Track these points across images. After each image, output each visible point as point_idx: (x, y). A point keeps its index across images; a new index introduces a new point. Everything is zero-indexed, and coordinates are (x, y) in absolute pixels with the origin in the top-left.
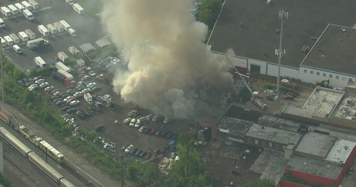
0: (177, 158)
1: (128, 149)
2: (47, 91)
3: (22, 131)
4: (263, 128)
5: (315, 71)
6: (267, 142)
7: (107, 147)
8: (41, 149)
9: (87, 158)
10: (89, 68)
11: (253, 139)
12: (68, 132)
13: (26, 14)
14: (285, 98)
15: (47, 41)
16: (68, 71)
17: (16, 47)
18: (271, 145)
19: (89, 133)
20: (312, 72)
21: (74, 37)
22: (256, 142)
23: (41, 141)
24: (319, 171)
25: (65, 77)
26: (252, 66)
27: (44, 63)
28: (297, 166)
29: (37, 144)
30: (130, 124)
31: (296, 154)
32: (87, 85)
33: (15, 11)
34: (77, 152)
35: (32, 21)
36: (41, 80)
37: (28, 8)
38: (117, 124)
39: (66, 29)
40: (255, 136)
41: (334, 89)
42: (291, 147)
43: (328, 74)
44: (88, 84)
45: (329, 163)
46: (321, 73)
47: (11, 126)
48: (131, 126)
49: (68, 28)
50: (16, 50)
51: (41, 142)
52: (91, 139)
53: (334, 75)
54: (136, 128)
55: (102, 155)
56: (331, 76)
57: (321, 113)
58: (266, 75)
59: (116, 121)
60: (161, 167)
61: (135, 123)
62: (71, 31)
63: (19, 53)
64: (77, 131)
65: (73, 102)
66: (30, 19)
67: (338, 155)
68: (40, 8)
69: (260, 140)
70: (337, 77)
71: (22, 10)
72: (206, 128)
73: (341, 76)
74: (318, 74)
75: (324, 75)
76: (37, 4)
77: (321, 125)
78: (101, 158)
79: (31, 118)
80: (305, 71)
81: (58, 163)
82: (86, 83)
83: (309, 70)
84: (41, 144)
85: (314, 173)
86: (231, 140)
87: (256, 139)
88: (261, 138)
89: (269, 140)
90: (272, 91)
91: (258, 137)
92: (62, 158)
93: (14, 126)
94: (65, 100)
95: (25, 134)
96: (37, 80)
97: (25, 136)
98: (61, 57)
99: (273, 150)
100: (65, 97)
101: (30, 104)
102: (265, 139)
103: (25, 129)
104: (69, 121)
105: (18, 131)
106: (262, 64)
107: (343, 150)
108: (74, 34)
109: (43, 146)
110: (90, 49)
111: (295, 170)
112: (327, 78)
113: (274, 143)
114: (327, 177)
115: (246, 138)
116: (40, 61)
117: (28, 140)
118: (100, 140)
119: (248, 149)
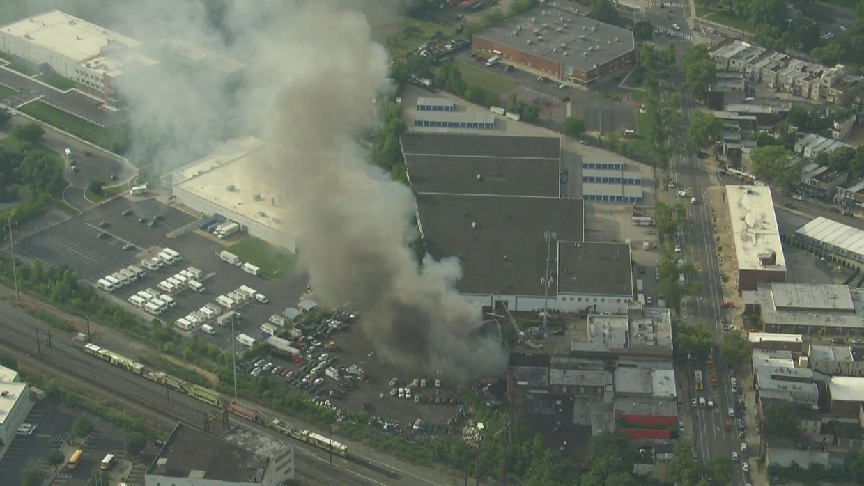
0: (480, 426)
1: (417, 425)
2: (275, 374)
3: (278, 427)
4: (565, 372)
5: (576, 297)
6: (578, 388)
7: (388, 427)
8: (311, 444)
9: (370, 445)
10: (310, 338)
11: (561, 387)
12: (332, 418)
13: (194, 286)
14: (554, 334)
15: (239, 314)
16: (288, 345)
17: (207, 327)
18: (583, 390)
19: (358, 414)
20: (572, 299)
21: (266, 304)
22: (565, 390)
23: (309, 434)
24: (654, 410)
25: (290, 353)
26: (498, 303)
27: (254, 340)
28: (627, 408)
29: (304, 439)
30: (400, 395)
31: (618, 396)
32: (320, 358)
33: (179, 284)
34: (355, 440)
35: (203, 292)
36: (261, 361)
37: (192, 278)
38: (384, 397)
39: (252, 296)
40: (561, 383)
41: (602, 314)
42: (610, 388)
43: (591, 298)
44: (320, 356)
45: (659, 398)
46: (584, 298)
47: (259, 424)
48: (401, 398)
49: (254, 294)
50: (208, 332)
51: (311, 435)
52: (363, 421)
53: (599, 298)
54: (408, 398)
55: (388, 438)
56: (595, 300)
57: (617, 343)
58: (516, 311)
59: (381, 395)
60: (467, 440)
61: (405, 392)
62: (260, 296)
63: (213, 335)
64: (341, 415)
65: (317, 381)
66: (200, 290)
67: (665, 388)
68: (203, 276)
69: (568, 387)
70: (603, 300)
71: (186, 281)
72: (489, 385)
73: (607, 298)
74: (580, 300)
75: (587, 300)
76: (200, 271)
77: (620, 357)
78: (389, 442)
79: (275, 409)
80: (564, 299)
81: (342, 457)
82: (317, 356)
83: (568, 297)
84: (311, 438)
85: (649, 414)
86: (532, 394)
87: (564, 386)
88: (570, 384)
89: (581, 384)
90: (537, 329)
91: (566, 384)
92: (346, 450)
93: (263, 422)
94: (304, 380)
95: (283, 429)
96: (256, 362)
97: (282, 431)
98: (267, 329)
99: (586, 396)
100: (304, 377)
101: (267, 392)
102: (575, 383)
103: (281, 423)
104: (324, 404)
105: (272, 428)
106: (510, 299)
107: (665, 382)
108: (264, 299)
109: (314, 439)
110: (297, 314)
111: (627, 413)
112: (591, 303)
113: (586, 388)
114: (666, 415)
115: (550, 387)
116: (245, 339)
117: (289, 435)
118: (376, 420)
119: (558, 400)
